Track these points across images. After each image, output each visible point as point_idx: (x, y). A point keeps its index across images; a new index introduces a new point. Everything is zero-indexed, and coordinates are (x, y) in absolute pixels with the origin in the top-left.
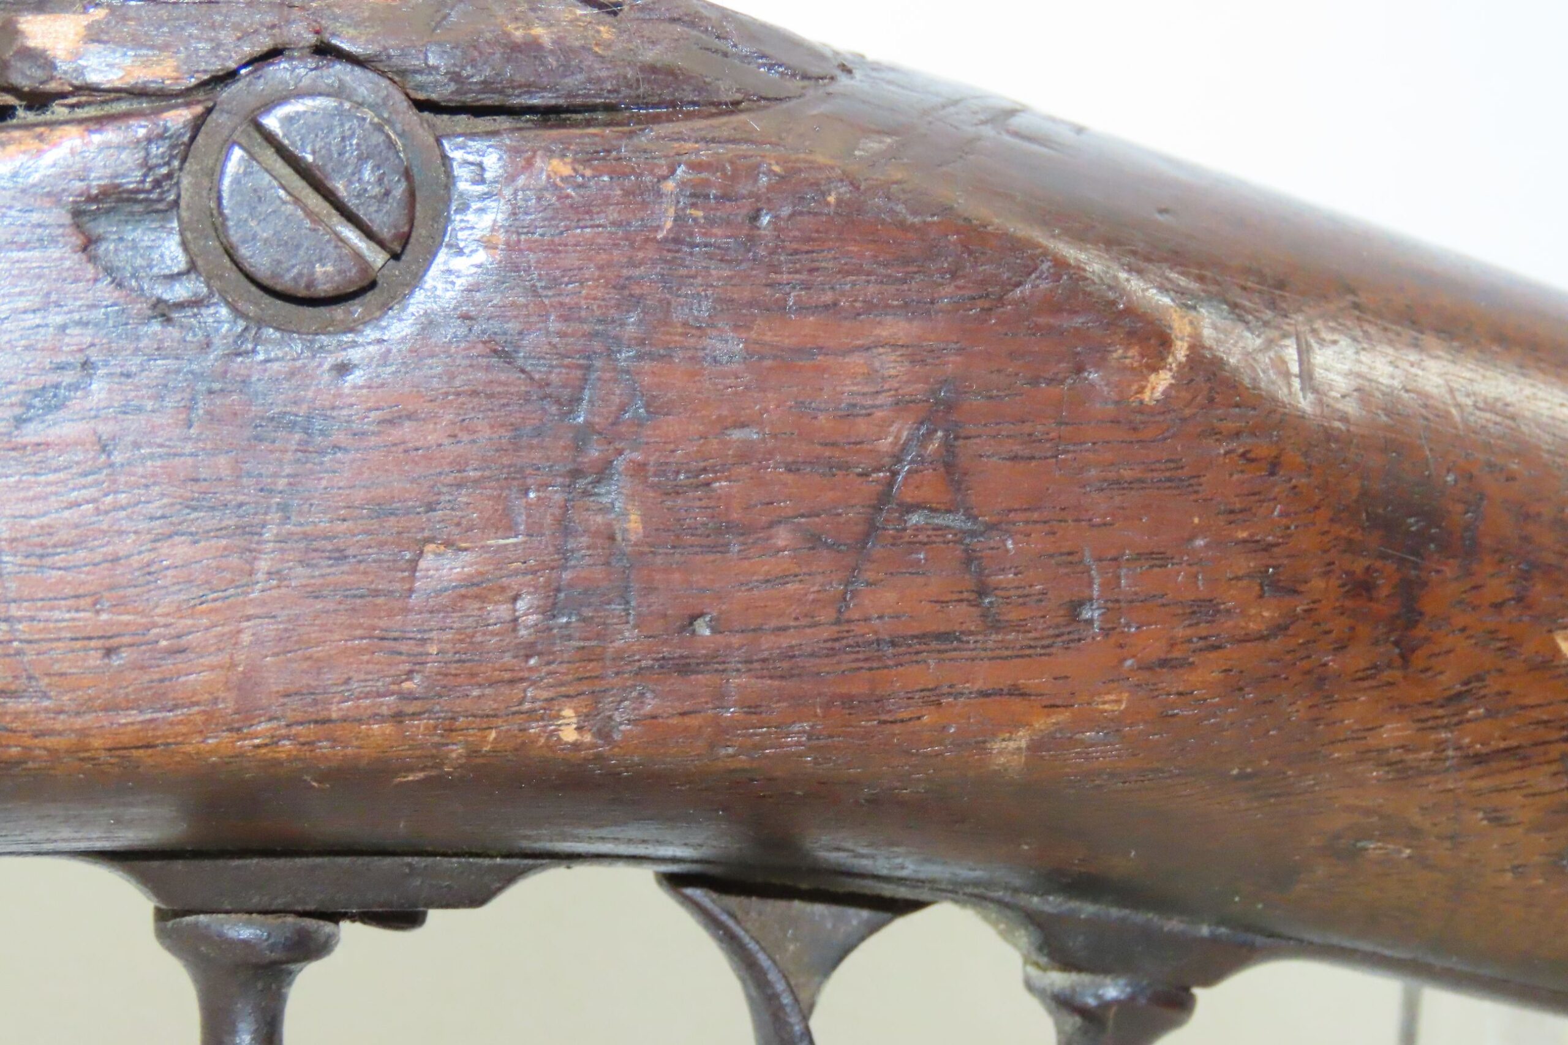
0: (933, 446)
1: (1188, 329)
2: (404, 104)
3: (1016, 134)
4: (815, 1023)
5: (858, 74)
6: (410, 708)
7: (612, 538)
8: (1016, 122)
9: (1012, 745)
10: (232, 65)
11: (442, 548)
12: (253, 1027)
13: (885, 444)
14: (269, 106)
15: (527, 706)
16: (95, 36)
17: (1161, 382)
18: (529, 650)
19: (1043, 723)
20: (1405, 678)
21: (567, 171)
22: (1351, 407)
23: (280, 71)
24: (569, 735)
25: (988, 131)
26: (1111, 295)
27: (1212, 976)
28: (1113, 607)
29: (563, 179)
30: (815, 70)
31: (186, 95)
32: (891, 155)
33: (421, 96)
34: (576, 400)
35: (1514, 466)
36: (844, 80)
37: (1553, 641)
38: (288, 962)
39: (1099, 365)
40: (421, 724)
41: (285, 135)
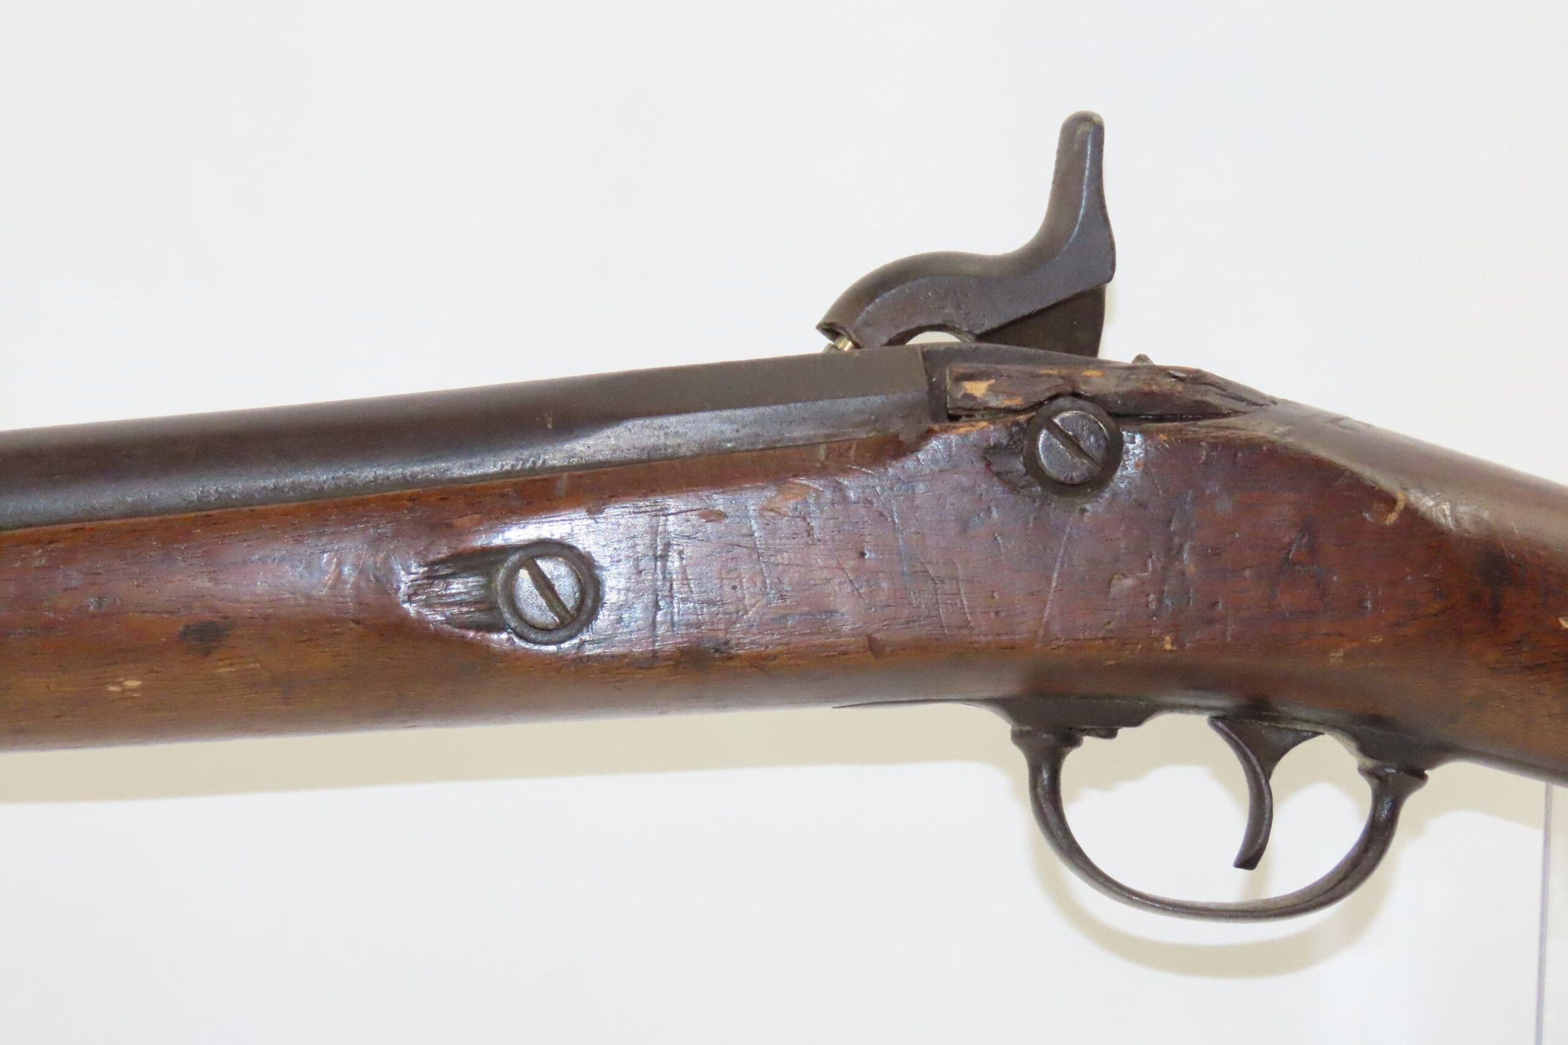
0: (1305, 540)
1: (1404, 498)
2: (1105, 414)
3: (1341, 426)
4: (1272, 782)
5: (1279, 405)
6: (1110, 635)
7: (1184, 574)
8: (1341, 423)
9: (1337, 655)
10: (1042, 400)
11: (1121, 576)
12: (1048, 767)
13: (1286, 540)
14: (1055, 414)
15: (1152, 636)
16: (991, 389)
17: (1392, 518)
18: (1154, 614)
19: (1349, 646)
20: (1495, 634)
21: (1165, 438)
22: (1472, 529)
23: (1060, 402)
24: (1168, 647)
25: (1329, 425)
26: (1373, 485)
27: (1433, 763)
28: (1375, 603)
29: (1164, 441)
30: (1260, 402)
31: (1024, 411)
32: (1289, 434)
33: (1112, 411)
34: (1170, 522)
35: (1542, 553)
36: (1273, 407)
37: (1558, 621)
38: (1061, 747)
39: (1369, 511)
40: (1113, 642)
41: (1062, 425)
